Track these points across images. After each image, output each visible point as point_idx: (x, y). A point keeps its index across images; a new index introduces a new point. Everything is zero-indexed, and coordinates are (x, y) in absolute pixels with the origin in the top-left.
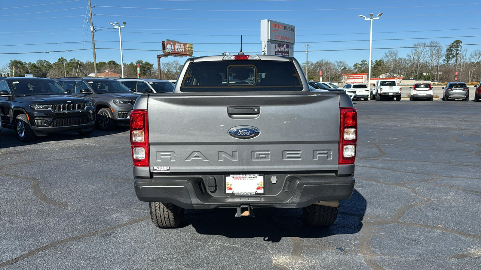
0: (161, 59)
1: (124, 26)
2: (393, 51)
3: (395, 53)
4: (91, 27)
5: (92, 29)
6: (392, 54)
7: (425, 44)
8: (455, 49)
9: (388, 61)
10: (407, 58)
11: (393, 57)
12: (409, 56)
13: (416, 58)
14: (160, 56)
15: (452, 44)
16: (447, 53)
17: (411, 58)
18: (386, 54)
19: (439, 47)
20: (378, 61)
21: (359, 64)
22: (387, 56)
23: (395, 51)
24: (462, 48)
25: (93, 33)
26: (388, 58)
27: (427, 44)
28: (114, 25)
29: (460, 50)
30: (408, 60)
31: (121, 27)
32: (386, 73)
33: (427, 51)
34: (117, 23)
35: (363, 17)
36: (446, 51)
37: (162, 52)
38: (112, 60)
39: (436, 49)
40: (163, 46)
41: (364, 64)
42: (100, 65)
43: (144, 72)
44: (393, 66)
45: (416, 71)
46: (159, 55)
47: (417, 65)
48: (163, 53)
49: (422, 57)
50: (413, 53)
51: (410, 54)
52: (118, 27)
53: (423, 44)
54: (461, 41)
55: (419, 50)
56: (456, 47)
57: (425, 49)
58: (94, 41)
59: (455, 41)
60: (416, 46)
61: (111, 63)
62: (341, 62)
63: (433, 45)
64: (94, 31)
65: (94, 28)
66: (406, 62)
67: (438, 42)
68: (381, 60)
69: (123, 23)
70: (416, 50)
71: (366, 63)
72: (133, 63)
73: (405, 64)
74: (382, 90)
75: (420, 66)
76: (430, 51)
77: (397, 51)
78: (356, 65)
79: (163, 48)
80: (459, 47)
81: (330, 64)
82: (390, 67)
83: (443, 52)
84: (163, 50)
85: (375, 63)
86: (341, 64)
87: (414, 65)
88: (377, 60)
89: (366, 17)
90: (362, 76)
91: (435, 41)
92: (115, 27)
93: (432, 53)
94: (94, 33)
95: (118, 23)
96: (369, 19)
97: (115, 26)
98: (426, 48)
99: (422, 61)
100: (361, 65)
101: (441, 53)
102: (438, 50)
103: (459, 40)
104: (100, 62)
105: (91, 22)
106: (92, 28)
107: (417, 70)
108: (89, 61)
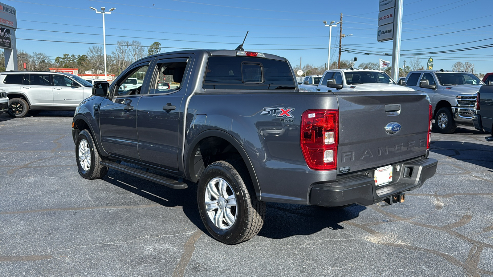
2: (97, 47)
3: (100, 49)
6: (97, 50)
7: (128, 42)
8: (155, 50)
9: (93, 57)
10: (112, 55)
11: (98, 53)
12: (114, 53)
13: (121, 55)
15: (153, 45)
16: (149, 53)
17: (116, 56)
18: (90, 49)
19: (141, 47)
20: (81, 56)
21: (61, 58)
22: (92, 52)
23: (99, 47)
24: (161, 50)
26: (93, 53)
27: (129, 42)
29: (159, 52)
30: (112, 57)
32: (92, 69)
33: (131, 50)
35: (94, 9)
36: (148, 51)
39: (138, 48)
41: (67, 58)
44: (98, 62)
45: (121, 69)
47: (123, 63)
49: (126, 55)
50: (118, 51)
51: (115, 51)
53: (126, 42)
54: (160, 43)
55: (123, 48)
56: (156, 49)
57: (128, 48)
59: (155, 43)
60: (120, 44)
62: (40, 54)
63: (135, 44)
66: (111, 59)
67: (139, 42)
68: (85, 55)
70: (120, 48)
71: (69, 57)
73: (110, 61)
74: (126, 88)
75: (125, 64)
76: (133, 50)
77: (102, 47)
78: (57, 59)
80: (158, 49)
81: (26, 55)
82: (95, 63)
83: (145, 52)
85: (78, 58)
86: (41, 56)
87: (120, 63)
88: (79, 55)
89: (97, 10)
90: (73, 72)
91: (137, 41)
93: (135, 52)
96: (100, 13)
98: (130, 47)
99: (127, 60)
100: (64, 59)
101: (144, 53)
102: (140, 50)
103: (157, 42)
107: (122, 67)
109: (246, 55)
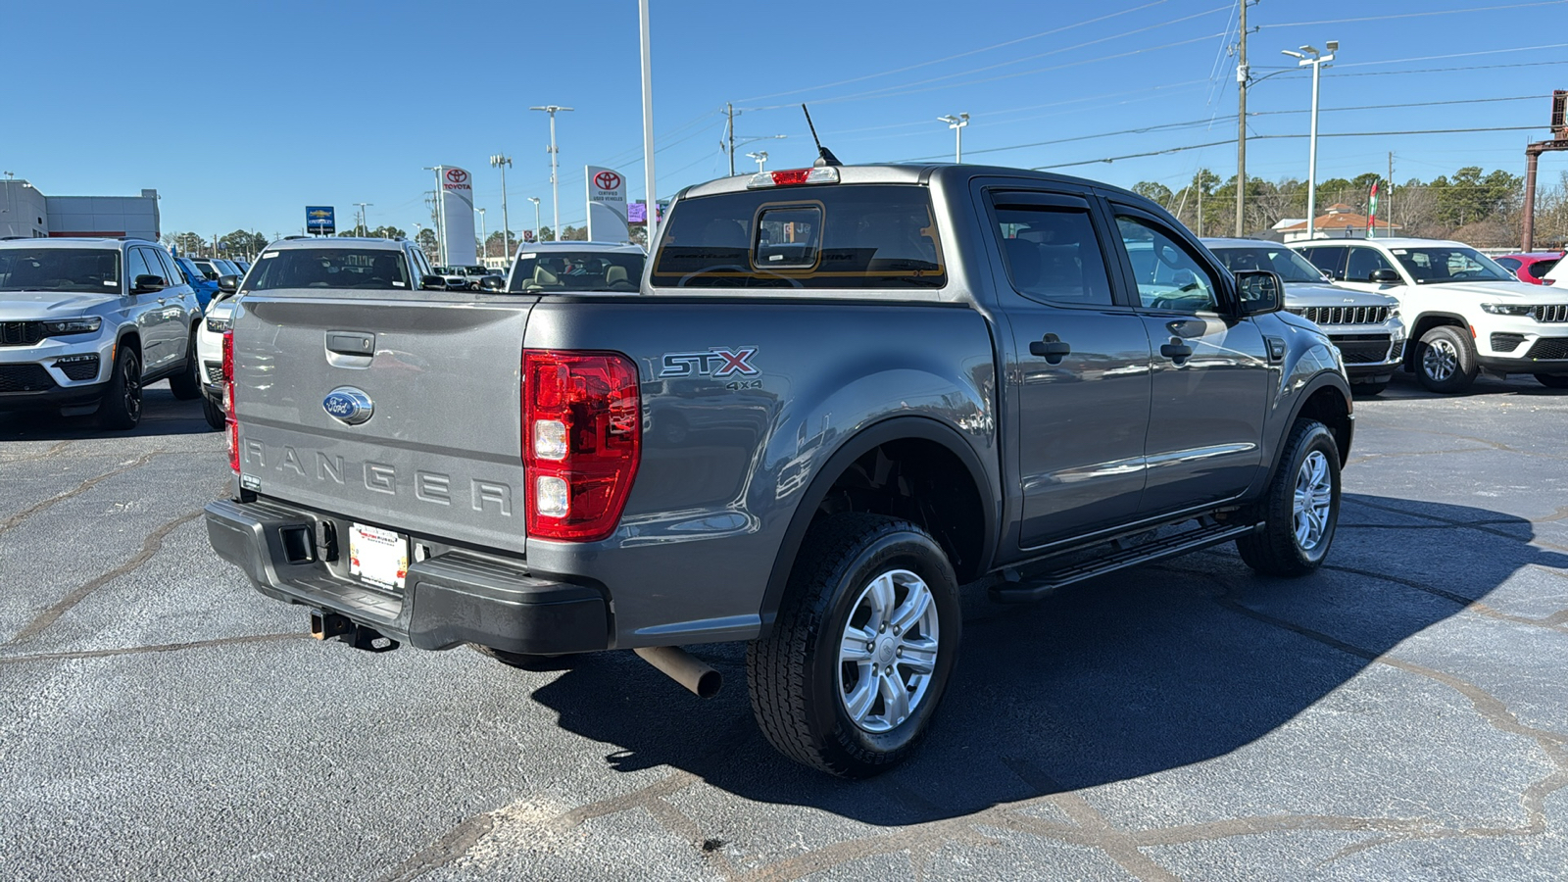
0: (1539, 157)
1: (1330, 57)
4: (1238, 69)
5: (1241, 78)
14: (1538, 148)
25: (1245, 88)
28: (1298, 55)
31: (1323, 59)
34: (1308, 50)
37: (1550, 130)
38: (1368, 173)
40: (1555, 109)
42: (1326, 191)
43: (1482, 208)
46: (1534, 145)
48: (1552, 137)
52: (1310, 61)
58: (1245, 114)
61: (1365, 183)
64: (1248, 84)
65: (1247, 73)
69: (1329, 46)
72: (1445, 179)
79: (1555, 116)
84: (1554, 123)
92: (1302, 63)
94: (1247, 90)
95: (1312, 47)
97: (1303, 59)
104: (1330, 179)
105: (1243, 52)
106: (1243, 72)
108: (1290, 180)
109: (773, 183)
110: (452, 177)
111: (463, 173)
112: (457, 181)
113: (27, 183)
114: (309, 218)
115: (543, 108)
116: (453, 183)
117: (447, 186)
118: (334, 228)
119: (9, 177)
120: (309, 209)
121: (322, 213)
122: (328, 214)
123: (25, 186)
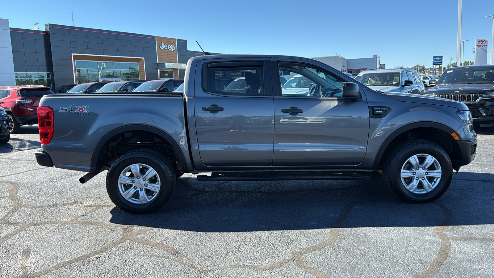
110: (480, 43)
111: (485, 41)
112: (482, 44)
113: (340, 56)
114: (434, 60)
115: (490, 16)
116: (480, 45)
117: (478, 46)
118: (442, 63)
119: (336, 55)
120: (434, 57)
121: (438, 58)
122: (440, 58)
123: (339, 57)
